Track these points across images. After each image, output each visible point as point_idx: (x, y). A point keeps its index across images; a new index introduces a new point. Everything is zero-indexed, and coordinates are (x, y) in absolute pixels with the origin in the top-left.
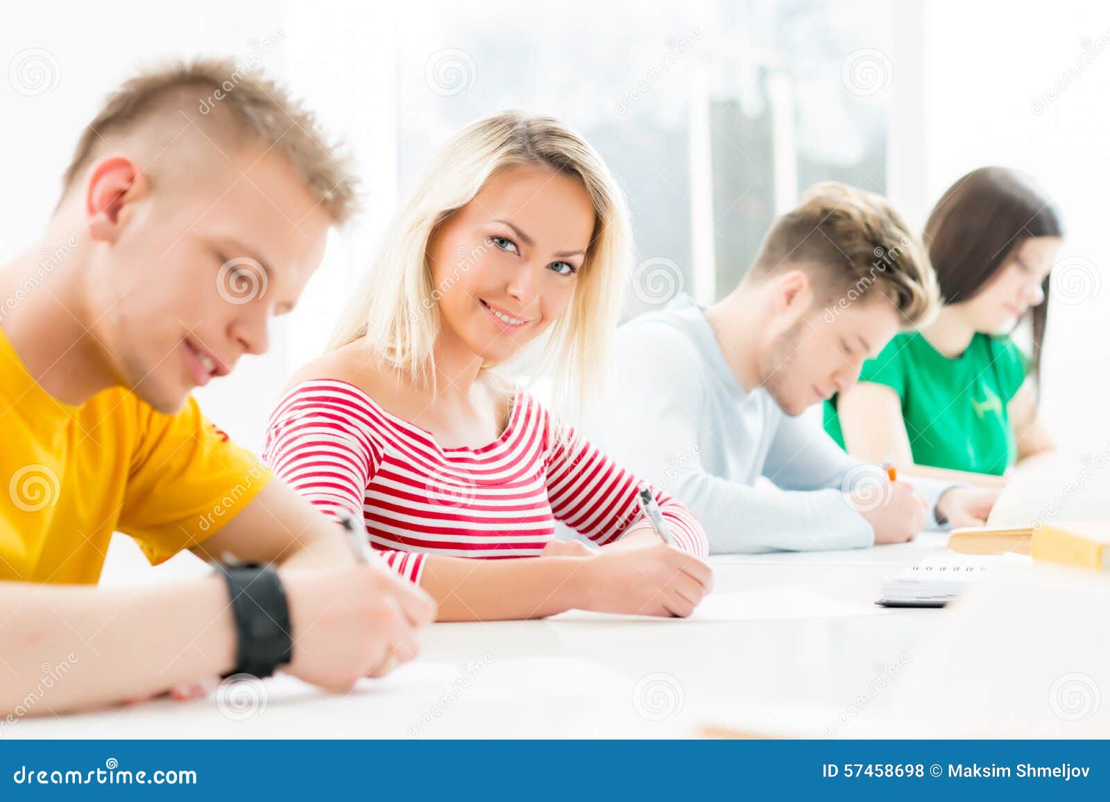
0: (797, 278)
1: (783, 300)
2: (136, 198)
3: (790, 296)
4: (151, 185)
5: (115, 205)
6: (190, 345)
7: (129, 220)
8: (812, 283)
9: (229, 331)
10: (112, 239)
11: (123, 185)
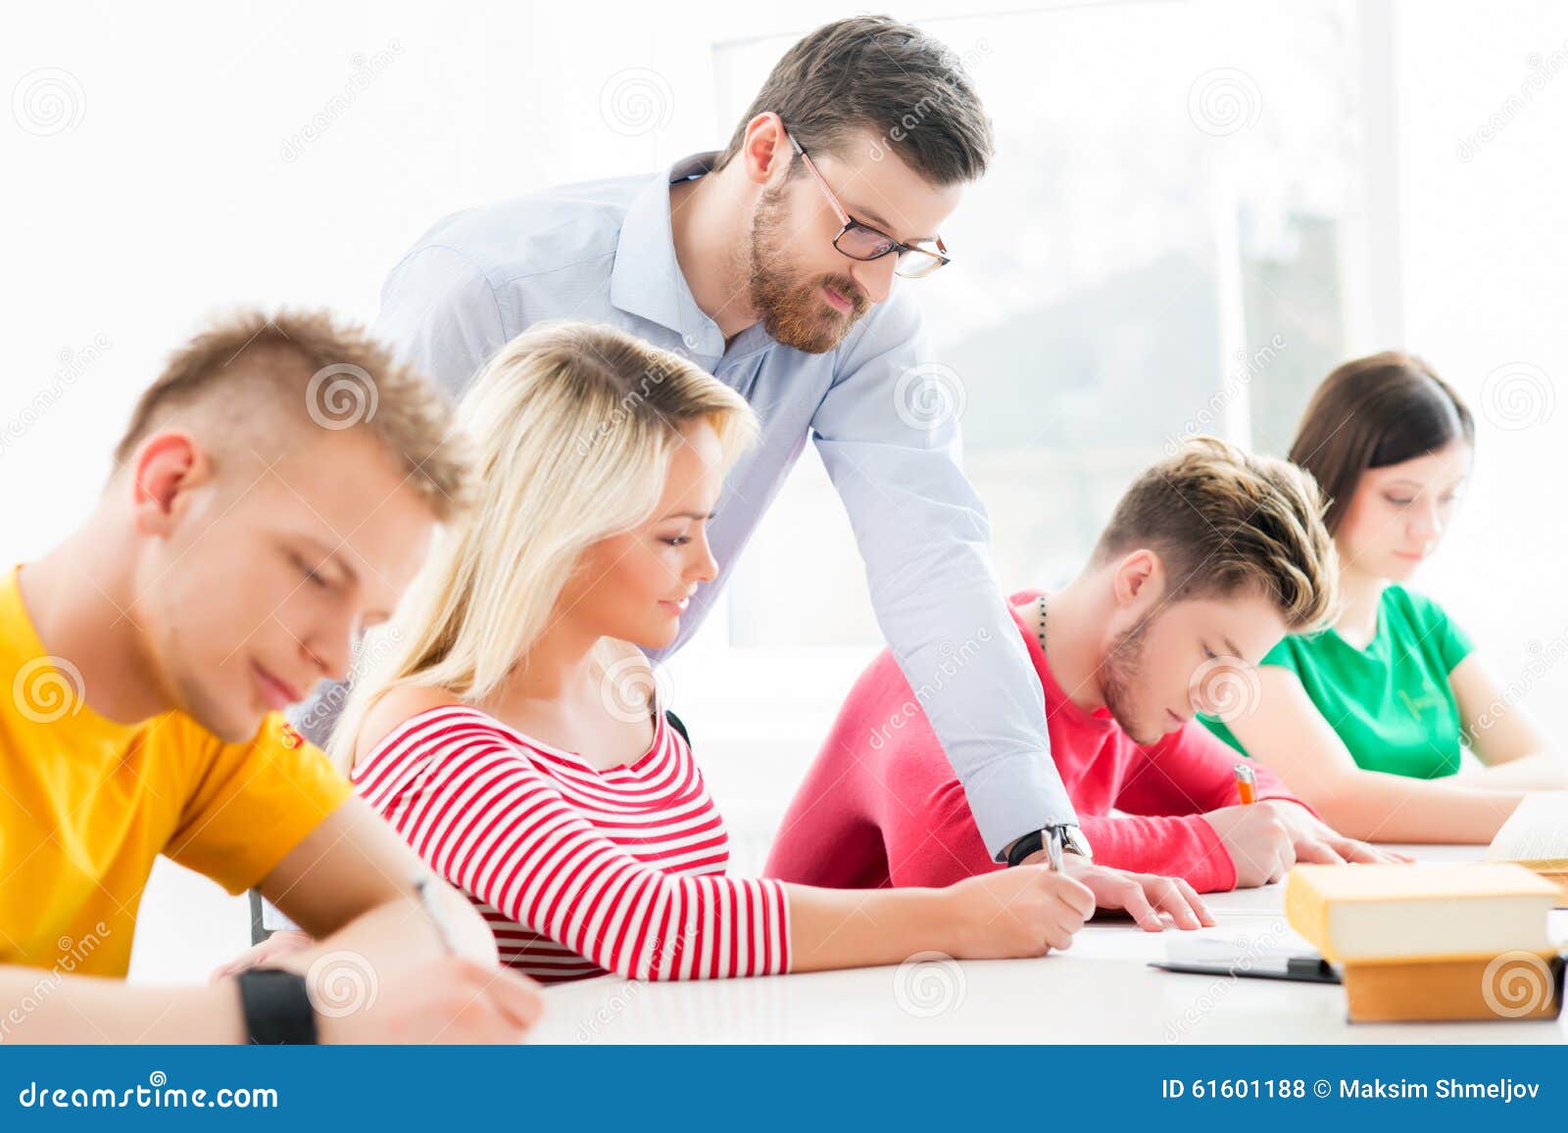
0: (1144, 558)
1: (1127, 587)
2: (195, 485)
3: (1137, 582)
4: (213, 468)
5: (169, 491)
6: (259, 669)
7: (185, 510)
8: (1165, 567)
9: (304, 647)
10: (166, 533)
11: (179, 467)
